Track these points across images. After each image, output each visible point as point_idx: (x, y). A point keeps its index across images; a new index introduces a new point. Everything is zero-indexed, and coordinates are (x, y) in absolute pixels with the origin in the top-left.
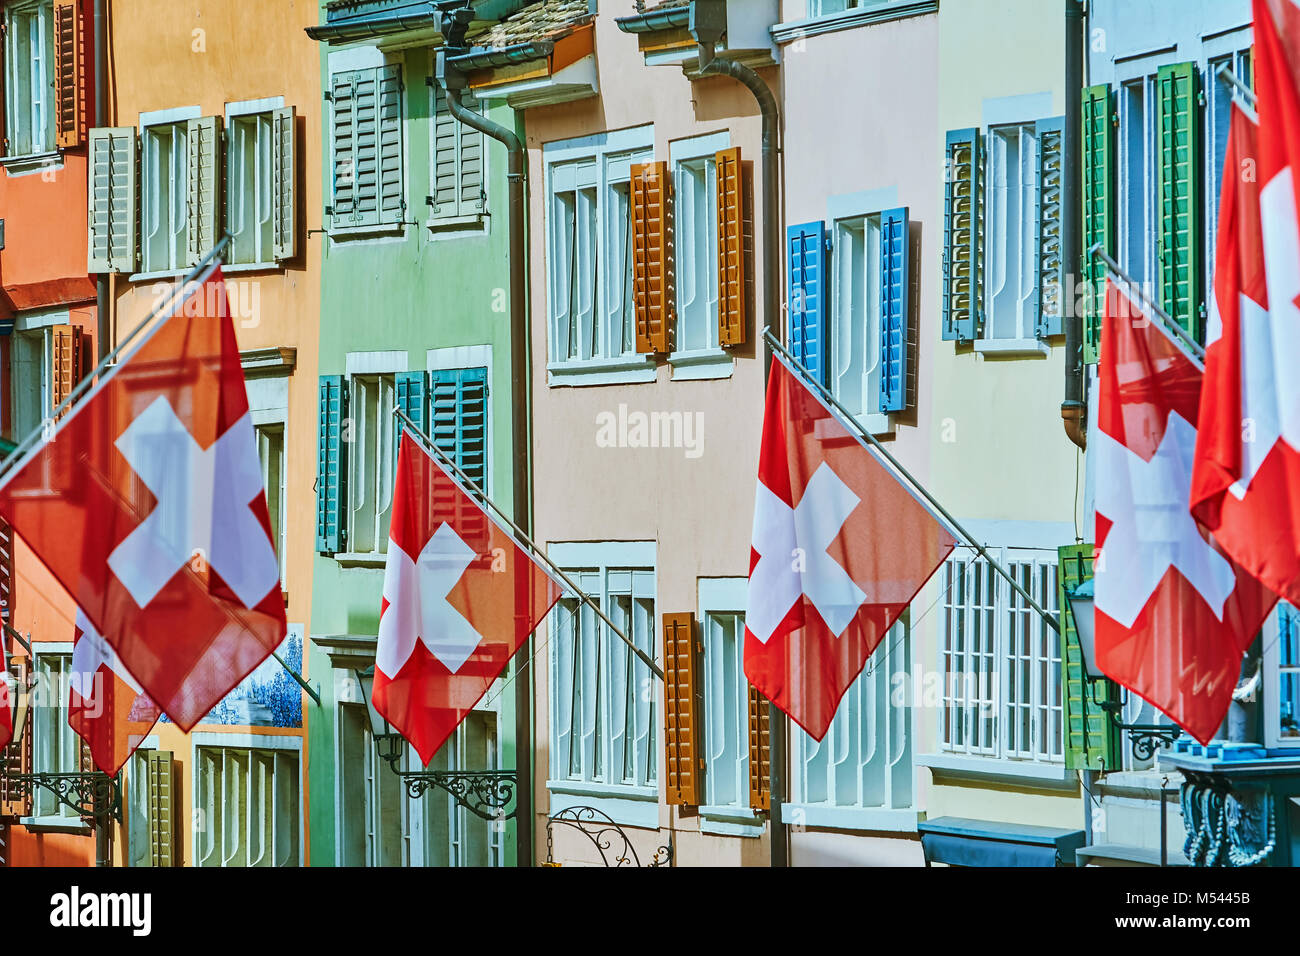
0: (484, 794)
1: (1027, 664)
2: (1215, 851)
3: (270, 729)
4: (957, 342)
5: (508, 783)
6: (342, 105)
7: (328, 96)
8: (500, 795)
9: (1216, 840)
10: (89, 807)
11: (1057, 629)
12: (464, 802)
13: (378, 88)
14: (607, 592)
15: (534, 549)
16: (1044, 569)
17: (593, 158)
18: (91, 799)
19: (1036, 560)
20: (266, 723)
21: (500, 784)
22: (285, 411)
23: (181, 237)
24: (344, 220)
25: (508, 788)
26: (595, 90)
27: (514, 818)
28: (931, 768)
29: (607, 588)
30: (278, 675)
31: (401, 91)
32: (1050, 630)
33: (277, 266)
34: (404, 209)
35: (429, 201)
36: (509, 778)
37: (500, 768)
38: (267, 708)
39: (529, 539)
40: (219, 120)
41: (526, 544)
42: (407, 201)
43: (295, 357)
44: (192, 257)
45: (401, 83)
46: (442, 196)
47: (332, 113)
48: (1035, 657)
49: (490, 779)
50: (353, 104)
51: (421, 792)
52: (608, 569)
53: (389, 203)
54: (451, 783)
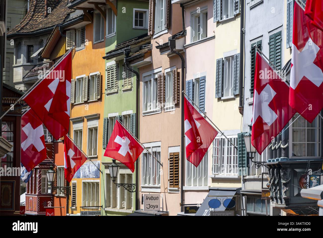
0: (130, 188)
1: (231, 157)
2: (277, 181)
3: (94, 179)
4: (218, 98)
5: (134, 186)
6: (109, 71)
7: (106, 70)
8: (133, 188)
9: (277, 178)
10: (66, 193)
11: (237, 149)
12: (126, 189)
13: (114, 68)
14: (152, 151)
15: (139, 142)
16: (234, 139)
17: (151, 75)
18: (66, 191)
19: (233, 137)
20: (94, 178)
21: (133, 186)
22: (98, 125)
23: (82, 97)
24: (108, 91)
25: (134, 187)
26: (152, 62)
27: (135, 192)
28: (211, 178)
29: (152, 150)
30: (96, 170)
31: (118, 68)
32: (235, 149)
33: (97, 100)
34: (118, 88)
35: (123, 86)
36: (134, 185)
37: (133, 183)
38: (94, 175)
39: (139, 140)
40: (88, 77)
41: (138, 141)
42: (119, 87)
43: (100, 115)
44: (83, 100)
45: (118, 67)
46: (125, 85)
47: (107, 73)
48: (232, 155)
49: (131, 185)
50: (110, 71)
51: (119, 187)
52: (152, 147)
53: (116, 87)
54: (124, 186)
